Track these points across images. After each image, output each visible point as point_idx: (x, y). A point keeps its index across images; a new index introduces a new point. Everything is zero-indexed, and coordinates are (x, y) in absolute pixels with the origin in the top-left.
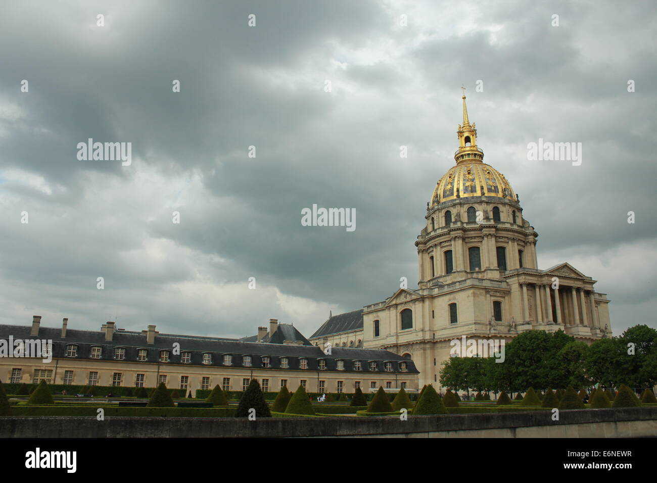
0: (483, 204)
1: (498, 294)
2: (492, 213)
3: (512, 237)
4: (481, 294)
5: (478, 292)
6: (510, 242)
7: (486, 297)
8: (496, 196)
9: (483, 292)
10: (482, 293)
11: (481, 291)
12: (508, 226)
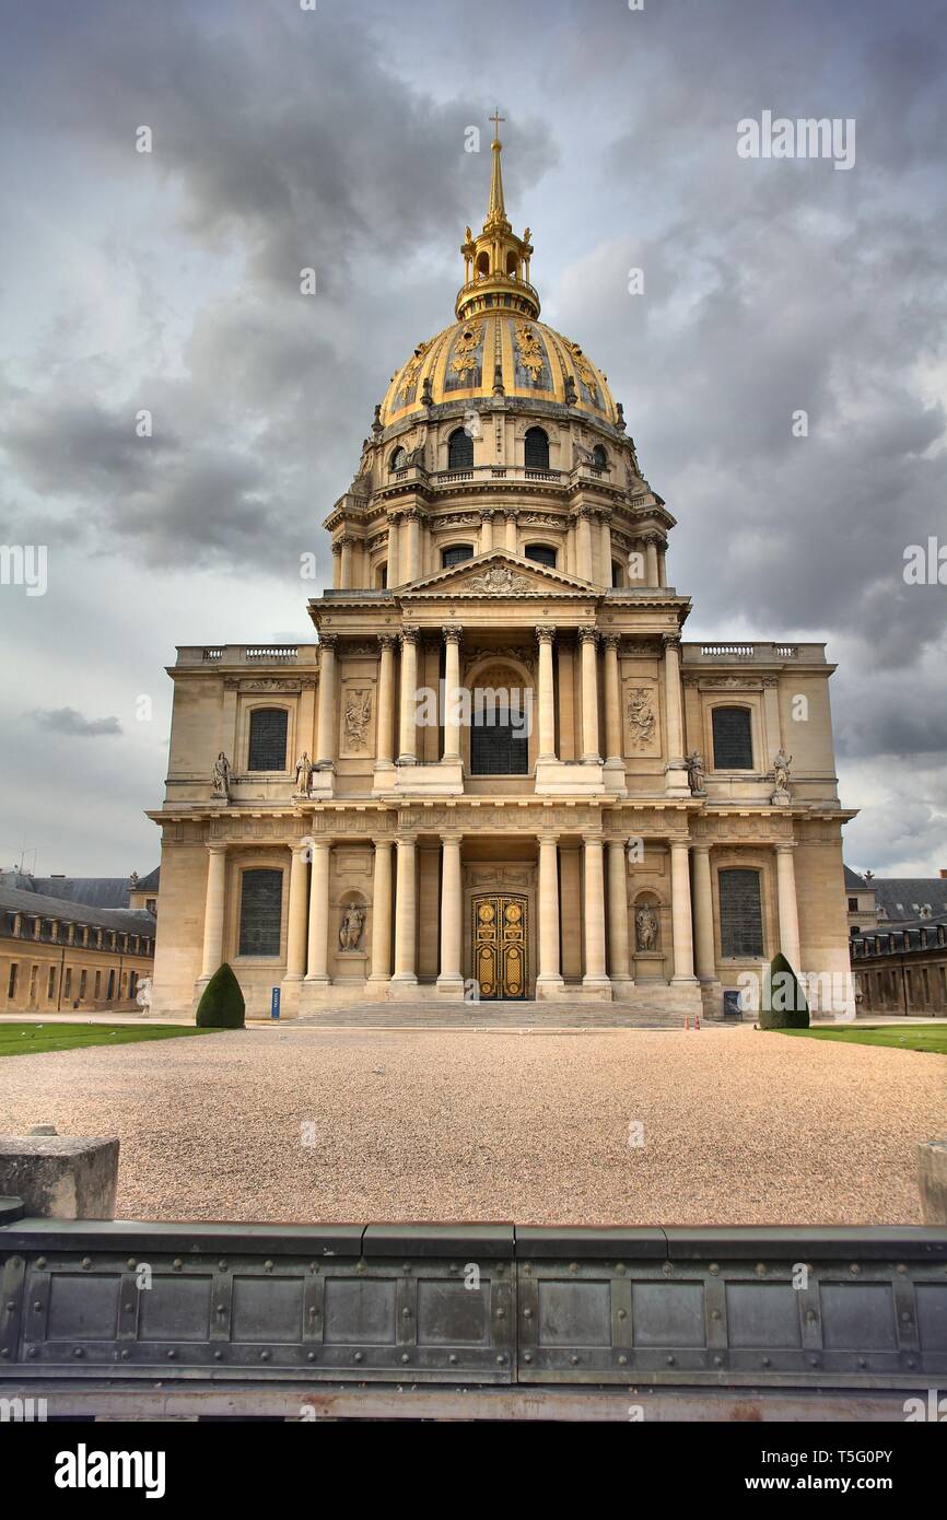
0: (420, 428)
1: (274, 687)
2: (444, 451)
3: (493, 508)
4: (204, 693)
5: (193, 687)
6: (486, 527)
7: (222, 697)
8: (468, 397)
9: (218, 684)
10: (213, 688)
11: (209, 684)
12: (486, 476)
